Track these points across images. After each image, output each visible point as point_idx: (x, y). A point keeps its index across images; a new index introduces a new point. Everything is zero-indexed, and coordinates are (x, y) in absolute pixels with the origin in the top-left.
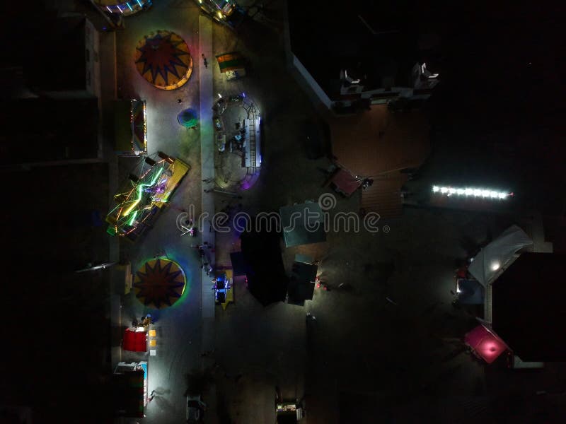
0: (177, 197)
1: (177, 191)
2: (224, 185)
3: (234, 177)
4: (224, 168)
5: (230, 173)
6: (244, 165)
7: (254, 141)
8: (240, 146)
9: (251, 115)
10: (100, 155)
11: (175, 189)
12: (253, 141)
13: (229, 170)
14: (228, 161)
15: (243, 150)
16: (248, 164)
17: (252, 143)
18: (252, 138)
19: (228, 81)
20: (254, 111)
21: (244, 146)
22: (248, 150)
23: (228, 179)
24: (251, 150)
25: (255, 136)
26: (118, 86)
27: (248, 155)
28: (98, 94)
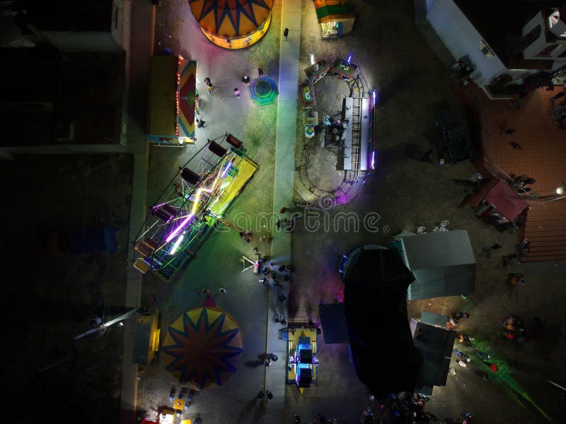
0: (235, 211)
1: (236, 202)
2: (308, 197)
3: (325, 184)
4: (310, 171)
5: (317, 180)
6: (340, 166)
7: (359, 131)
8: (338, 138)
9: (356, 92)
10: (123, 141)
11: (235, 199)
12: (357, 131)
13: (318, 174)
14: (317, 161)
15: (341, 144)
16: (348, 165)
17: (355, 134)
18: (356, 127)
19: (323, 39)
20: (360, 85)
21: (343, 138)
22: (348, 144)
23: (315, 187)
24: (353, 145)
25: (359, 124)
26: (157, 40)
27: (348, 152)
28: (126, 45)
